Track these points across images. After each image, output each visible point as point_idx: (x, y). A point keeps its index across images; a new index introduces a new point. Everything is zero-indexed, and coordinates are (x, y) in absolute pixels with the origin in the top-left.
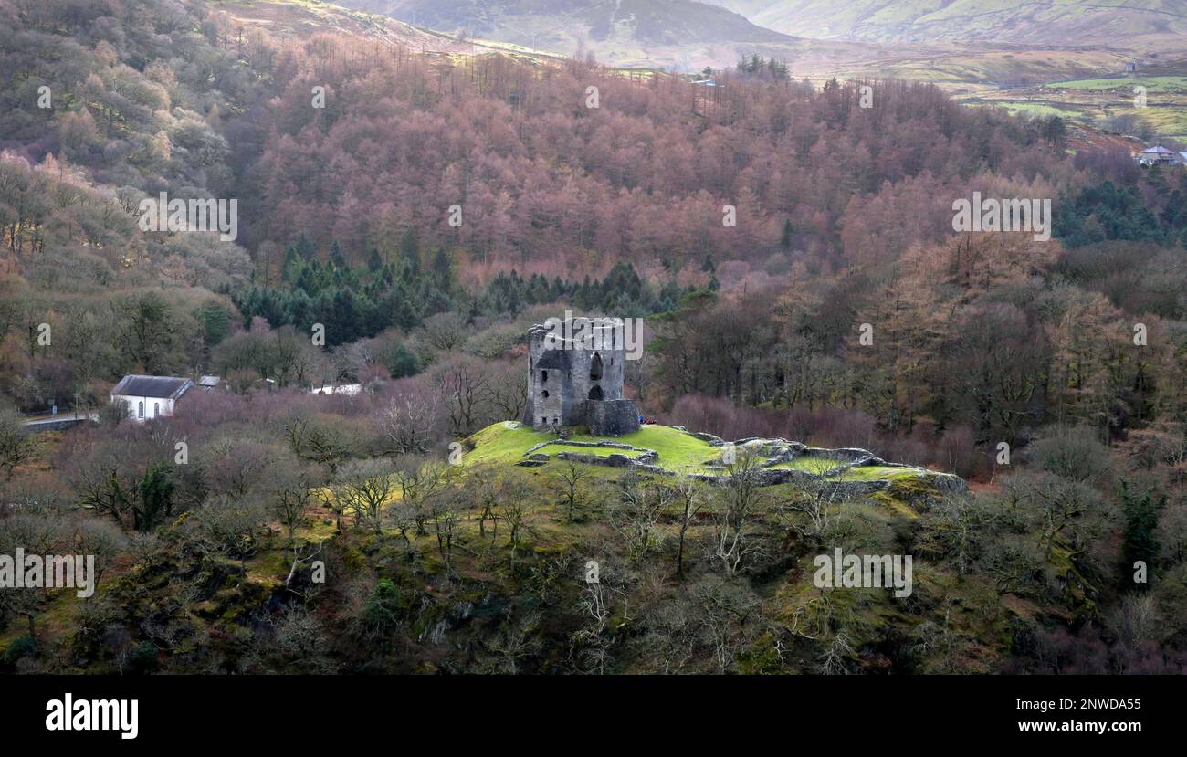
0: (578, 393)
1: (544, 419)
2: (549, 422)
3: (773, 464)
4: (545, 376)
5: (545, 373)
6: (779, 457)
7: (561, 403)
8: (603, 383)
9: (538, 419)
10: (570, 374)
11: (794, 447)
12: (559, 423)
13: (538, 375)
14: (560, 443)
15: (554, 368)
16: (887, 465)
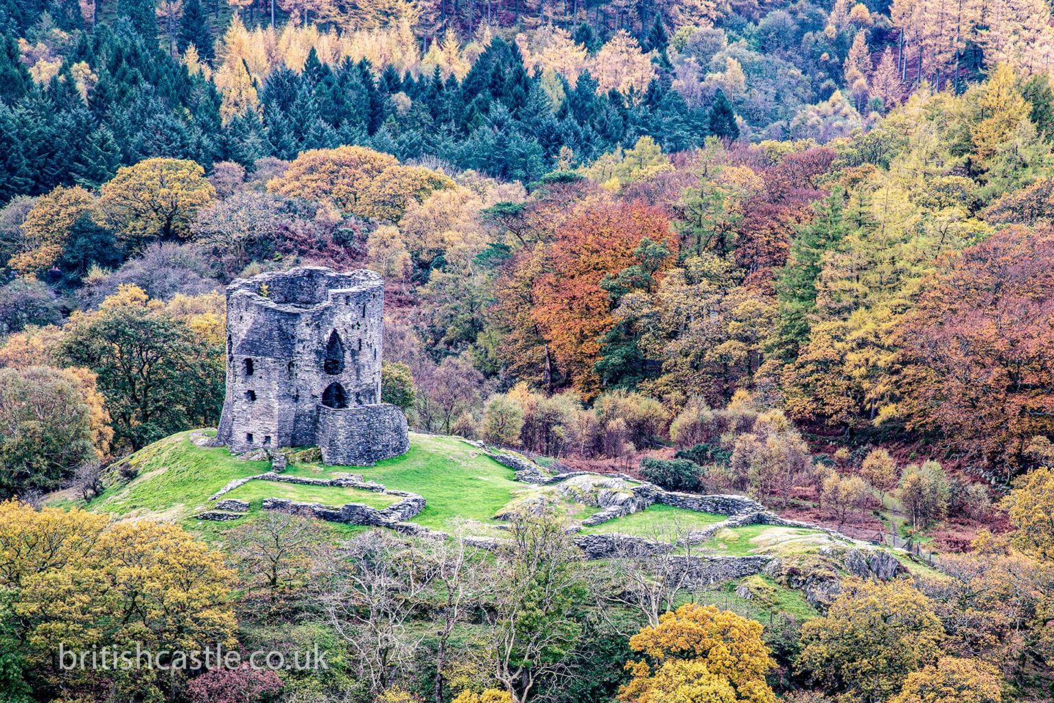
0: (305, 394)
1: (250, 437)
2: (258, 441)
3: (601, 521)
4: (249, 368)
5: (249, 364)
6: (613, 508)
7: (276, 412)
8: (346, 379)
9: (240, 436)
10: (291, 364)
11: (639, 492)
12: (274, 442)
13: (240, 367)
14: (270, 479)
15: (265, 355)
16: (781, 524)
